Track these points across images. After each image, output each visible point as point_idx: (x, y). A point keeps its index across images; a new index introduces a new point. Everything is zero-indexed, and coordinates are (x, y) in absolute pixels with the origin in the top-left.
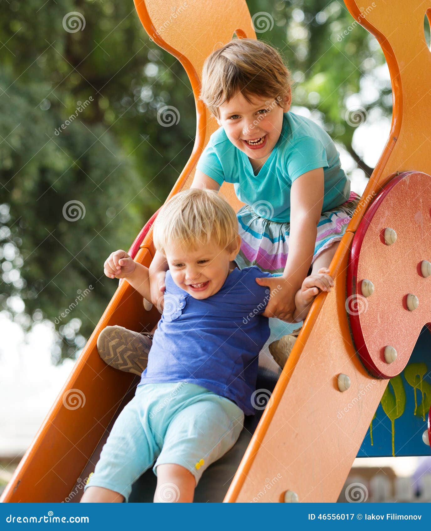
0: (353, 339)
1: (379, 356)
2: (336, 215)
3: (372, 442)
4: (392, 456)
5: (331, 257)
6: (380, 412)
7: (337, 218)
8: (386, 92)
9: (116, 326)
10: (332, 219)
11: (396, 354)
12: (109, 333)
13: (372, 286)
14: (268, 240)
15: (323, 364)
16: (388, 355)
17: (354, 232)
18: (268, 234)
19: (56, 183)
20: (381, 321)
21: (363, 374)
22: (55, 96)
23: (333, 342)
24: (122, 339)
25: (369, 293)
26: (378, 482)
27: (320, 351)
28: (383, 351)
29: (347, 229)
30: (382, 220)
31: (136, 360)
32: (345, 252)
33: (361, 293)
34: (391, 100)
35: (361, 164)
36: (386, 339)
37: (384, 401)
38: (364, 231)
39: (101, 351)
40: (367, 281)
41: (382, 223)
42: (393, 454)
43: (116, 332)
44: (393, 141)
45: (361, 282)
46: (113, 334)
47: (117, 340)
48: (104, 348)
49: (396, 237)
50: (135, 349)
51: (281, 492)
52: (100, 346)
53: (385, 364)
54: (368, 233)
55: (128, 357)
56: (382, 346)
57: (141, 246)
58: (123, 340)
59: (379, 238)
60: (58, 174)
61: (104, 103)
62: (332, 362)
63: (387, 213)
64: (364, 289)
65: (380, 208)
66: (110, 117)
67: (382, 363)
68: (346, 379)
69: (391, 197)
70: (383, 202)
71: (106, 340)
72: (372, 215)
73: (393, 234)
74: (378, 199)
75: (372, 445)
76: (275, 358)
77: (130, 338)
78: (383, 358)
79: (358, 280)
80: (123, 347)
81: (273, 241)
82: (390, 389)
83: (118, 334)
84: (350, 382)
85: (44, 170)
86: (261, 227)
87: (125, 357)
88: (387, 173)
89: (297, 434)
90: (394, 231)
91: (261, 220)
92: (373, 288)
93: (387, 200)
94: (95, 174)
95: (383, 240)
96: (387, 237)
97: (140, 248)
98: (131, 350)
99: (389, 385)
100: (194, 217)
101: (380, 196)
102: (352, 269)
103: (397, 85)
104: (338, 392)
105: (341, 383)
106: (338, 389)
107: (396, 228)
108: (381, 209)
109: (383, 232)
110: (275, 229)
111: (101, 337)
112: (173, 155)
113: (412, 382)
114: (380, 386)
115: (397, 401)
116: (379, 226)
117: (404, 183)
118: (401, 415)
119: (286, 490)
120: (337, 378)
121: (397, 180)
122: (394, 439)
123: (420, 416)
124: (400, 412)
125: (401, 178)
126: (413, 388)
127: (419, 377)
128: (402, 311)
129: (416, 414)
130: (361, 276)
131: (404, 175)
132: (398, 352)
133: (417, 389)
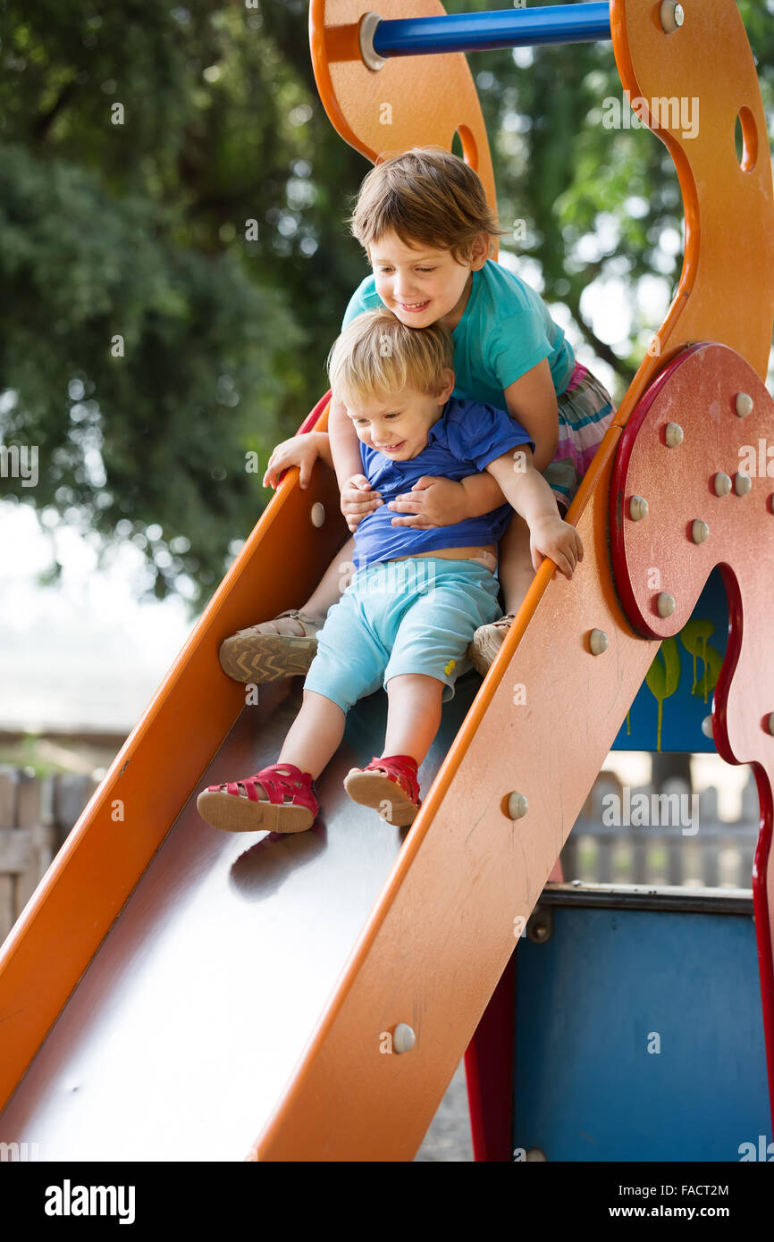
0: (615, 581)
1: (650, 606)
3: (629, 729)
4: (657, 750)
6: (644, 690)
11: (674, 605)
13: (645, 505)
15: (570, 615)
16: (662, 605)
17: (623, 427)
19: (168, 335)
20: (655, 557)
21: (625, 631)
23: (586, 583)
25: (641, 515)
27: (568, 596)
28: (655, 600)
30: (664, 411)
33: (630, 517)
36: (661, 583)
37: (651, 676)
38: (637, 427)
40: (638, 497)
41: (663, 415)
42: (660, 747)
44: (684, 298)
45: (630, 499)
49: (682, 436)
51: (504, 793)
53: (658, 619)
54: (643, 429)
56: (655, 593)
59: (658, 437)
60: (172, 321)
62: (583, 612)
63: (671, 401)
64: (634, 509)
65: (661, 393)
67: (653, 616)
68: (602, 637)
69: (678, 378)
70: (667, 385)
72: (650, 402)
73: (677, 432)
74: (658, 380)
75: (629, 733)
78: (655, 610)
79: (626, 496)
82: (659, 657)
84: (606, 642)
85: (152, 316)
88: (673, 344)
89: (530, 713)
90: (680, 427)
92: (647, 509)
95: (663, 440)
96: (670, 435)
99: (661, 650)
100: (371, 356)
101: (662, 376)
102: (620, 478)
104: (590, 655)
105: (595, 643)
106: (590, 651)
107: (682, 424)
108: (662, 395)
109: (663, 429)
112: (325, 308)
113: (691, 647)
114: (649, 650)
115: (669, 672)
116: (659, 419)
117: (697, 358)
118: (672, 693)
119: (511, 791)
120: (589, 636)
121: (688, 354)
122: (660, 728)
123: (699, 696)
124: (670, 689)
125: (693, 351)
126: (692, 655)
127: (700, 639)
128: (685, 543)
129: (693, 693)
130: (630, 490)
131: (697, 348)
132: (676, 602)
133: (697, 657)
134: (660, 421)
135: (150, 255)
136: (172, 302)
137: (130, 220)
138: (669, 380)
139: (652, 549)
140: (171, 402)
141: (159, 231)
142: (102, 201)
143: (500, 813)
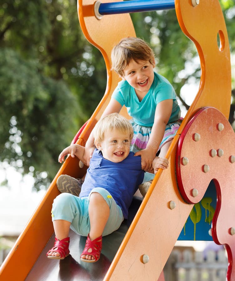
0: (178, 185)
1: (190, 193)
2: (174, 125)
3: (185, 233)
4: (194, 240)
5: (169, 145)
6: (189, 220)
7: (174, 127)
8: (198, 70)
9: (66, 175)
10: (171, 127)
11: (198, 193)
12: (62, 178)
13: (187, 160)
14: (141, 134)
15: (163, 196)
16: (194, 193)
17: (180, 135)
18: (141, 132)
19: (41, 106)
20: (191, 177)
21: (182, 202)
22: (40, 66)
23: (168, 186)
24: (68, 180)
25: (186, 164)
26: (187, 254)
27: (162, 190)
28: (191, 191)
29: (177, 132)
30: (194, 129)
31: (75, 191)
32: (175, 143)
33: (183, 164)
34: (200, 74)
35: (184, 104)
36: (193, 185)
37: (191, 214)
38: (185, 134)
39: (58, 186)
40: (185, 158)
42: (195, 239)
43: (65, 178)
45: (183, 158)
46: (64, 178)
47: (66, 181)
48: (60, 184)
49: (200, 137)
50: (74, 186)
51: (141, 255)
52: (58, 184)
53: (192, 197)
54: (187, 135)
55: (71, 189)
56: (191, 189)
57: (79, 137)
58: (69, 182)
59: (192, 138)
61: (63, 70)
62: (167, 195)
63: (196, 126)
64: (184, 161)
65: (193, 123)
66: (66, 77)
67: (191, 197)
68: (173, 203)
69: (198, 119)
70: (195, 121)
71: (61, 181)
72: (189, 127)
73: (198, 136)
74: (192, 119)
75: (185, 235)
76: (141, 192)
77: (72, 181)
78: (192, 194)
79: (181, 157)
80: (69, 184)
81: (143, 135)
82: (194, 209)
83: (66, 178)
84: (175, 205)
85: (37, 100)
86: (138, 129)
87: (70, 189)
88: (197, 107)
89: (150, 228)
90: (199, 135)
91: (138, 126)
92: (188, 161)
93: (196, 120)
94: (59, 103)
95: (194, 139)
96: (196, 137)
97: (78, 138)
98: (72, 186)
99: (194, 207)
102: (179, 152)
103: (203, 66)
104: (170, 209)
105: (171, 205)
106: (170, 208)
107: (200, 133)
108: (193, 124)
109: (194, 136)
110: (145, 130)
111: (59, 180)
113: (205, 206)
114: (190, 208)
115: (198, 214)
116: (192, 132)
117: (205, 112)
118: (199, 221)
119: (143, 254)
120: (169, 203)
121: (202, 111)
122: (195, 233)
123: (208, 222)
124: (198, 220)
125: (203, 110)
126: (205, 209)
127: (208, 204)
128: (201, 172)
129: (206, 221)
130: (182, 155)
131: (205, 109)
132: (199, 191)
133: (207, 210)
134: (192, 133)
135: (36, 79)
136: (44, 95)
137: (30, 67)
138: (195, 120)
139: (190, 175)
140: (43, 128)
141: (40, 71)
142: (20, 62)
143: (140, 261)
